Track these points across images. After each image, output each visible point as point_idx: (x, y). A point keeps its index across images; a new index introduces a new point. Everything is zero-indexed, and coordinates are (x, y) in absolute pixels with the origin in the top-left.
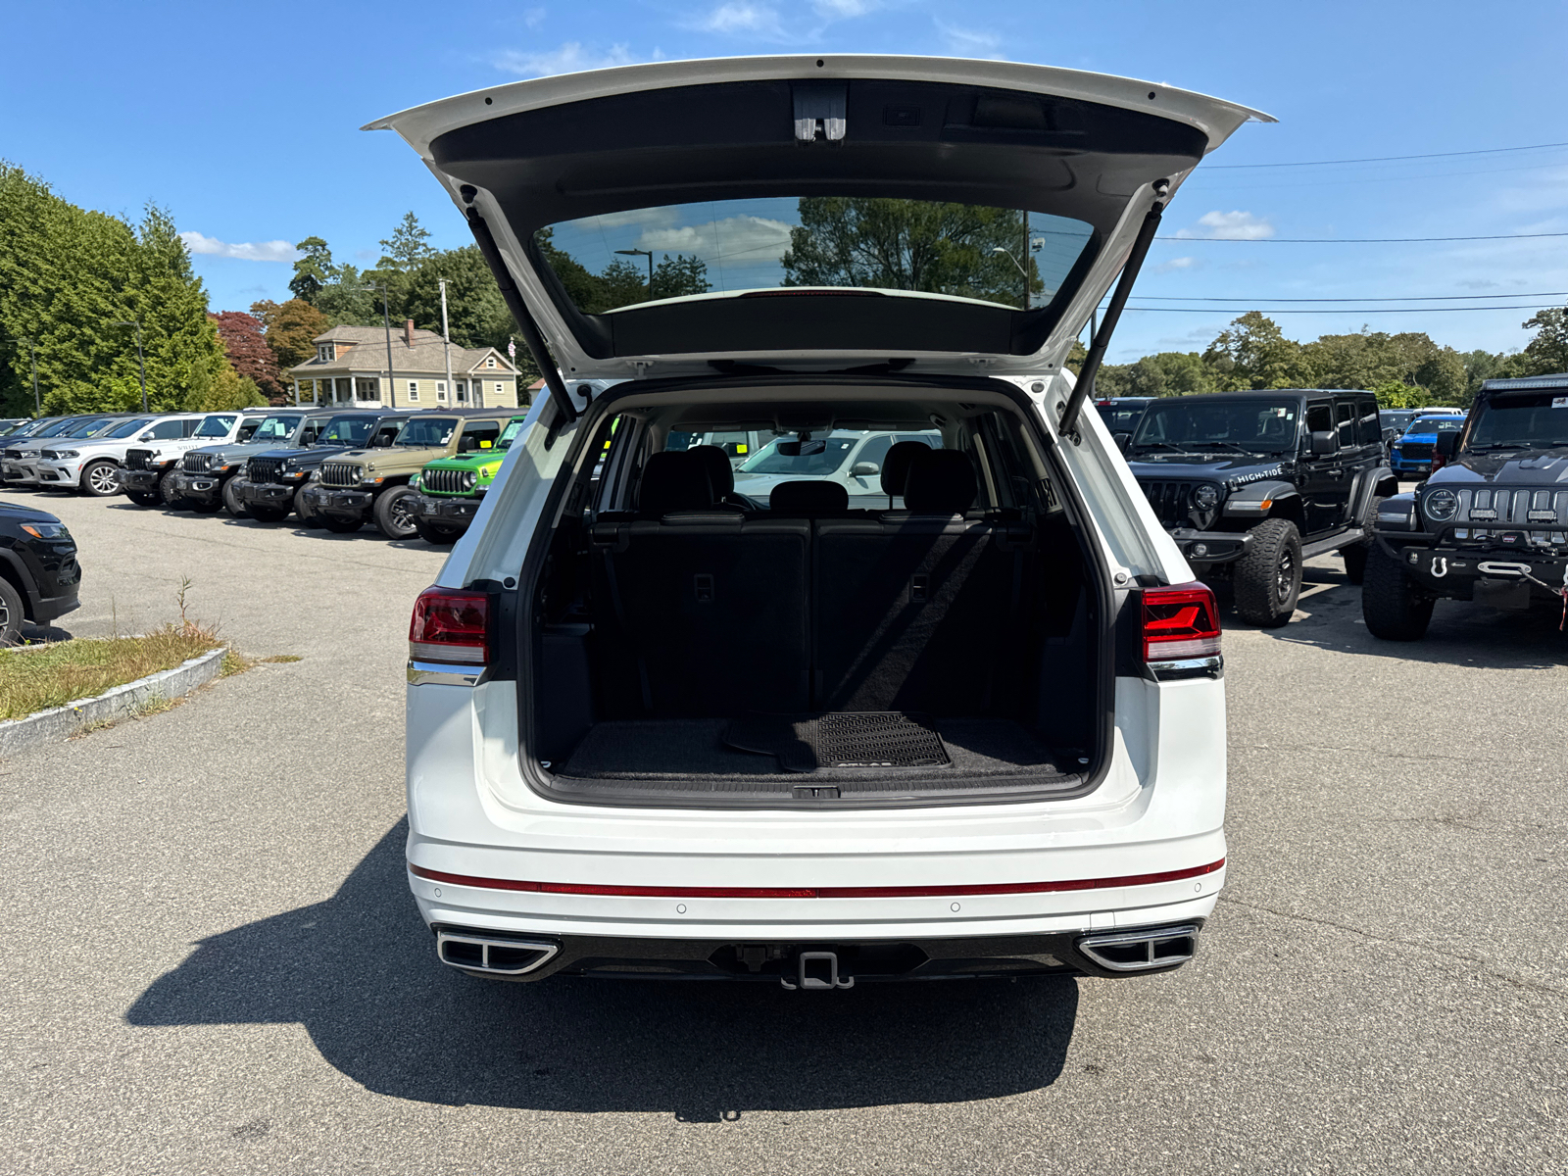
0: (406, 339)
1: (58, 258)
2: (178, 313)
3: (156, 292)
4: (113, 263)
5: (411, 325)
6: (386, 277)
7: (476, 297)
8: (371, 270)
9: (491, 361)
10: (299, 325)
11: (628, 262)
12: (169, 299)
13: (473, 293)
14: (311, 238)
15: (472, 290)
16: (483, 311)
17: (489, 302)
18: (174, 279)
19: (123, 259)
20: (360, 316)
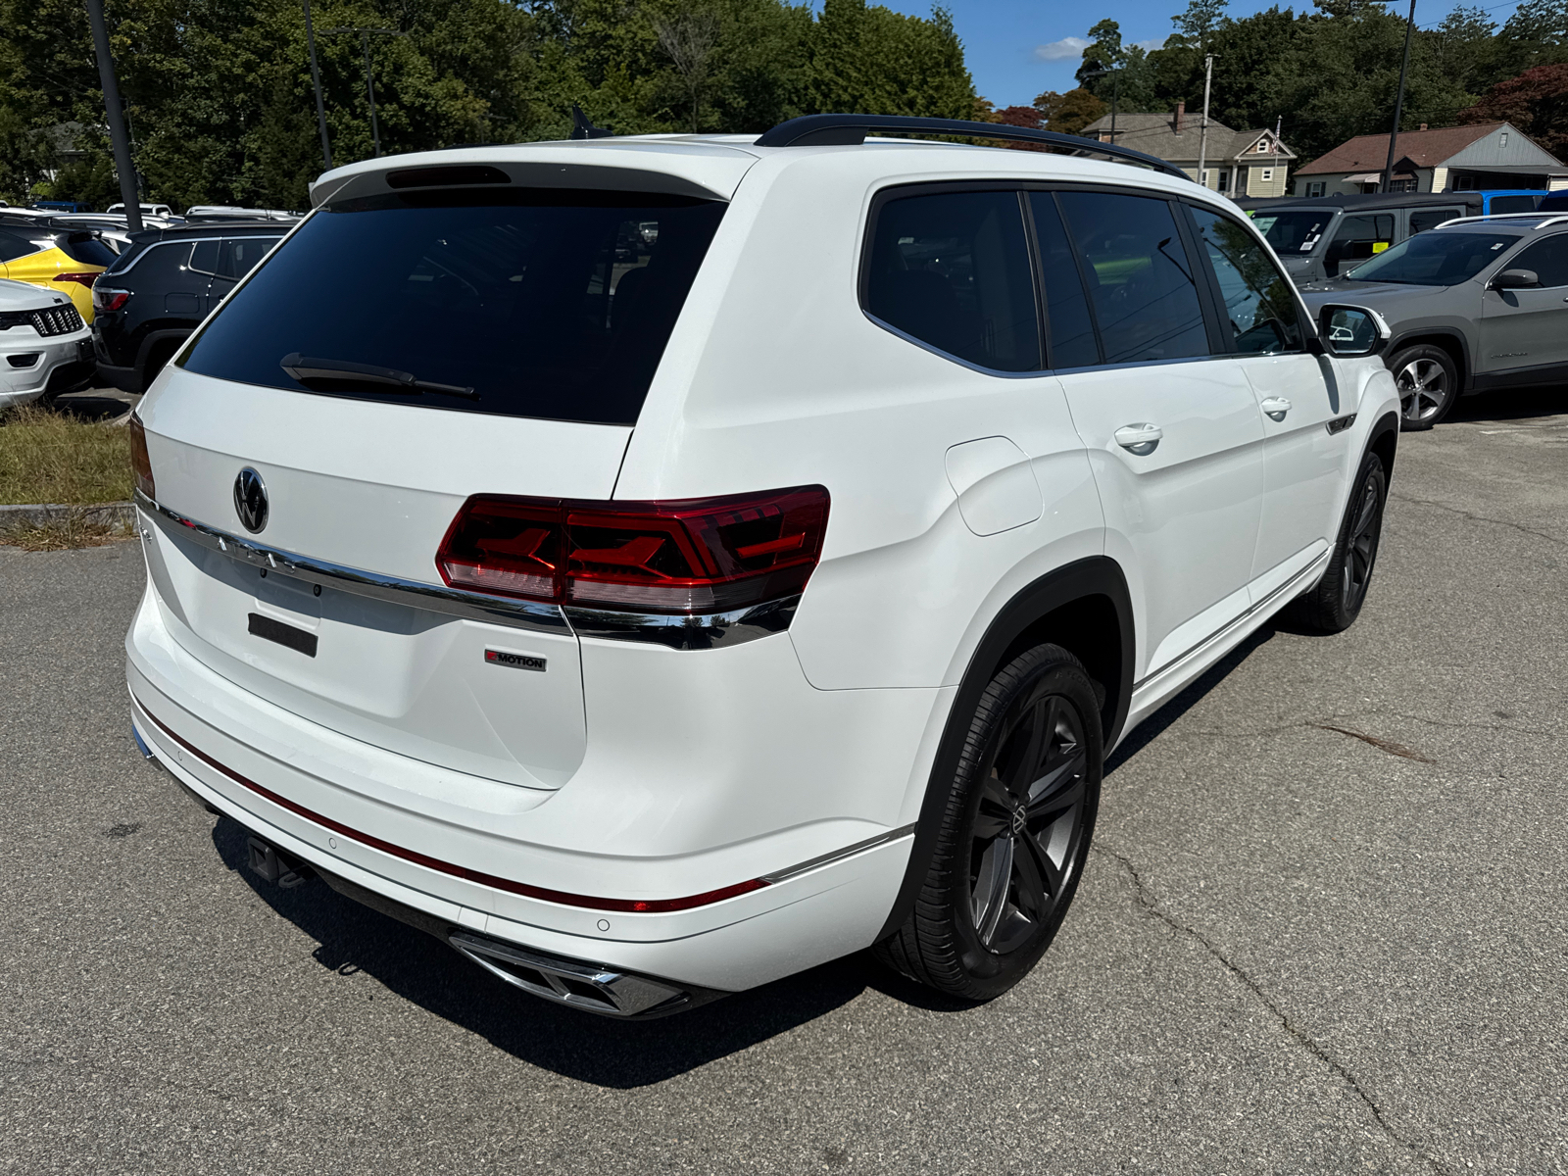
0: (1174, 125)
1: (863, 65)
2: (947, 111)
3: (931, 92)
4: (902, 67)
5: (1181, 109)
6: (1172, 56)
7: (1264, 70)
8: (1157, 49)
9: (1264, 144)
10: (1078, 115)
11: (1475, 8)
12: (940, 98)
13: (1261, 66)
14: (1104, 21)
15: (1262, 62)
16: (1268, 86)
17: (1277, 75)
18: (946, 77)
19: (910, 61)
20: (1140, 101)
